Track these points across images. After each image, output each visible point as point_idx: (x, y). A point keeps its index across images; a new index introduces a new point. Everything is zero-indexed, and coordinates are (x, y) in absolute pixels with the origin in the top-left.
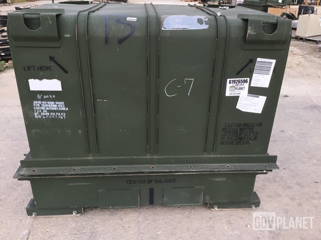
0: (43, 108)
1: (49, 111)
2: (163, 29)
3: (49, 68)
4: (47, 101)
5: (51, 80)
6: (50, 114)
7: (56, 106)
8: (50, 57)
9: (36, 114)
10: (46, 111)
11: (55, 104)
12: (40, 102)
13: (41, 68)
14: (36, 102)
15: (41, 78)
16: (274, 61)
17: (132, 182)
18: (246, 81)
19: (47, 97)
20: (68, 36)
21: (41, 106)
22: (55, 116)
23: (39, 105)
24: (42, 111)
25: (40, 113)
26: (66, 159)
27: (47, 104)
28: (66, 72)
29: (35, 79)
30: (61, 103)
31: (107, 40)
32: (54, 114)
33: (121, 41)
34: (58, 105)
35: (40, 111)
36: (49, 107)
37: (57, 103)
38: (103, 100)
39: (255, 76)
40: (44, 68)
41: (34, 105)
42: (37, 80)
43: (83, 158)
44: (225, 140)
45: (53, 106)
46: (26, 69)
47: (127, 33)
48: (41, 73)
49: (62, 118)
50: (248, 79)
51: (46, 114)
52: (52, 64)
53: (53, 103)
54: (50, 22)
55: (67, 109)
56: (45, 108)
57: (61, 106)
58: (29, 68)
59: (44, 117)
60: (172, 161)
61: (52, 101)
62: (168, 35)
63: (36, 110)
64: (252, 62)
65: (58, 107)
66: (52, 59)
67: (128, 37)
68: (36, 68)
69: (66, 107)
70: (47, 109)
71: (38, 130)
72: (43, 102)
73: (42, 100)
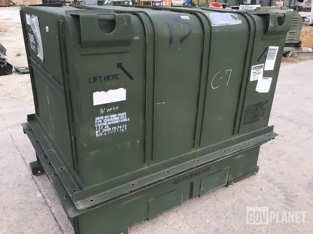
0: (105, 124)
1: (111, 126)
2: (213, 25)
3: (115, 77)
4: (109, 115)
5: (117, 90)
6: (112, 129)
7: (118, 118)
8: (118, 64)
9: (97, 132)
10: (108, 127)
11: (117, 116)
12: (102, 118)
13: (108, 78)
14: (98, 118)
15: (106, 90)
16: (277, 48)
17: (177, 181)
18: (262, 67)
19: (111, 109)
20: (137, 38)
21: (103, 121)
22: (116, 130)
23: (101, 121)
24: (104, 127)
25: (101, 130)
26: (123, 176)
27: (109, 118)
28: (132, 78)
29: (100, 91)
30: (123, 114)
31: (171, 40)
32: (115, 128)
33: (182, 40)
34: (120, 117)
35: (102, 128)
36: (111, 121)
37: (119, 115)
38: (162, 102)
39: (267, 61)
40: (111, 77)
41: (96, 122)
42: (103, 92)
43: (139, 170)
44: (246, 120)
45: (115, 119)
46: (92, 80)
47: (187, 31)
48: (108, 83)
49: (123, 130)
50: (263, 64)
51: (108, 130)
52: (120, 71)
53: (115, 115)
54: (126, 24)
55: (128, 120)
56: (107, 123)
57: (123, 117)
58: (95, 79)
59: (106, 134)
60: (210, 150)
61: (114, 114)
62: (217, 31)
63: (98, 128)
64: (266, 49)
65: (120, 119)
66: (119, 65)
67: (188, 35)
68: (103, 79)
69: (127, 117)
70: (109, 123)
71: (97, 151)
72: (106, 117)
73: (105, 114)
